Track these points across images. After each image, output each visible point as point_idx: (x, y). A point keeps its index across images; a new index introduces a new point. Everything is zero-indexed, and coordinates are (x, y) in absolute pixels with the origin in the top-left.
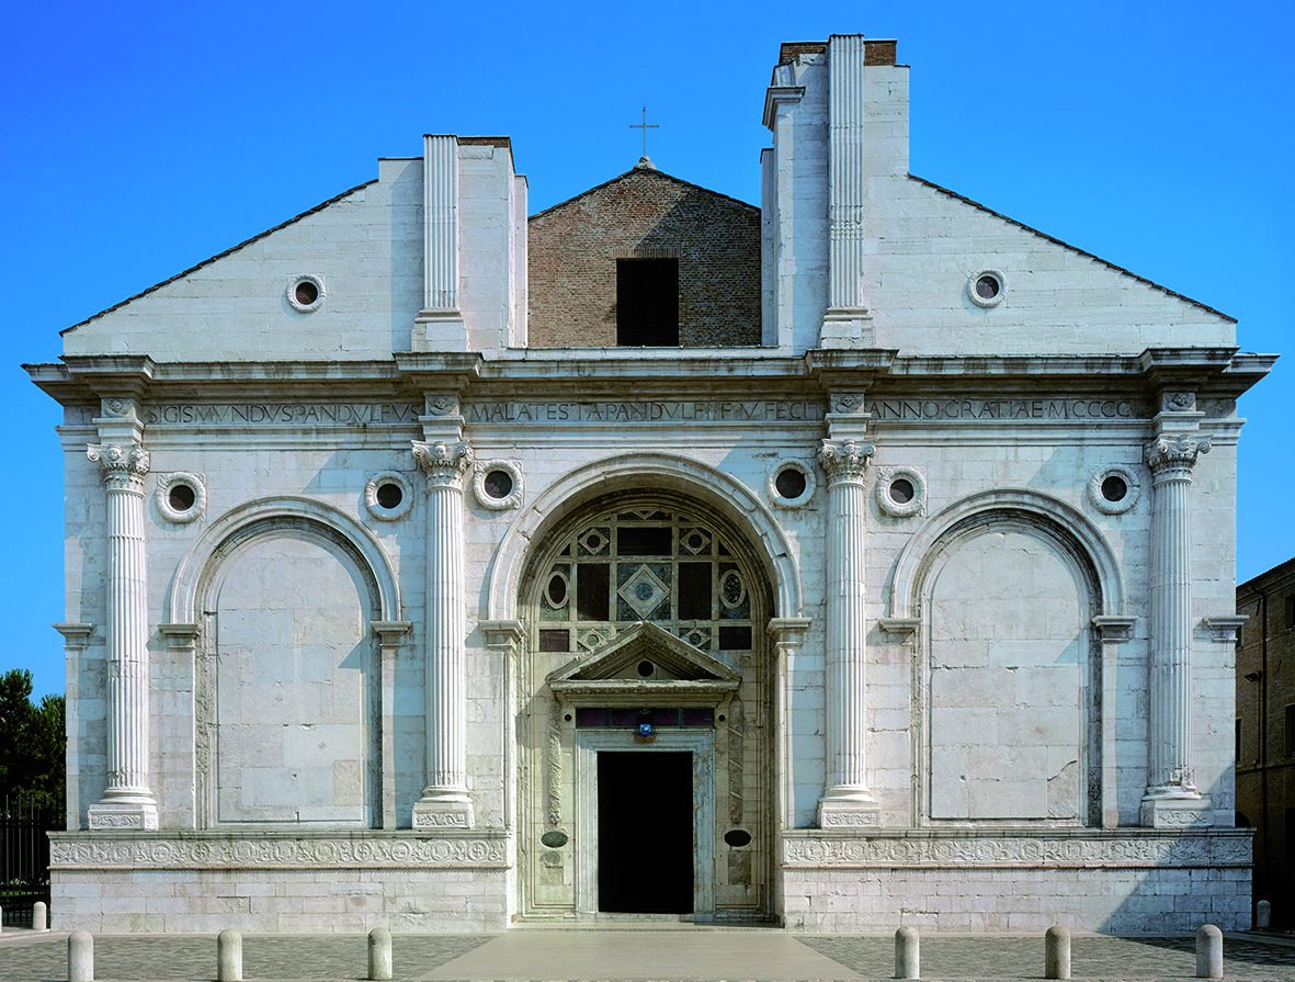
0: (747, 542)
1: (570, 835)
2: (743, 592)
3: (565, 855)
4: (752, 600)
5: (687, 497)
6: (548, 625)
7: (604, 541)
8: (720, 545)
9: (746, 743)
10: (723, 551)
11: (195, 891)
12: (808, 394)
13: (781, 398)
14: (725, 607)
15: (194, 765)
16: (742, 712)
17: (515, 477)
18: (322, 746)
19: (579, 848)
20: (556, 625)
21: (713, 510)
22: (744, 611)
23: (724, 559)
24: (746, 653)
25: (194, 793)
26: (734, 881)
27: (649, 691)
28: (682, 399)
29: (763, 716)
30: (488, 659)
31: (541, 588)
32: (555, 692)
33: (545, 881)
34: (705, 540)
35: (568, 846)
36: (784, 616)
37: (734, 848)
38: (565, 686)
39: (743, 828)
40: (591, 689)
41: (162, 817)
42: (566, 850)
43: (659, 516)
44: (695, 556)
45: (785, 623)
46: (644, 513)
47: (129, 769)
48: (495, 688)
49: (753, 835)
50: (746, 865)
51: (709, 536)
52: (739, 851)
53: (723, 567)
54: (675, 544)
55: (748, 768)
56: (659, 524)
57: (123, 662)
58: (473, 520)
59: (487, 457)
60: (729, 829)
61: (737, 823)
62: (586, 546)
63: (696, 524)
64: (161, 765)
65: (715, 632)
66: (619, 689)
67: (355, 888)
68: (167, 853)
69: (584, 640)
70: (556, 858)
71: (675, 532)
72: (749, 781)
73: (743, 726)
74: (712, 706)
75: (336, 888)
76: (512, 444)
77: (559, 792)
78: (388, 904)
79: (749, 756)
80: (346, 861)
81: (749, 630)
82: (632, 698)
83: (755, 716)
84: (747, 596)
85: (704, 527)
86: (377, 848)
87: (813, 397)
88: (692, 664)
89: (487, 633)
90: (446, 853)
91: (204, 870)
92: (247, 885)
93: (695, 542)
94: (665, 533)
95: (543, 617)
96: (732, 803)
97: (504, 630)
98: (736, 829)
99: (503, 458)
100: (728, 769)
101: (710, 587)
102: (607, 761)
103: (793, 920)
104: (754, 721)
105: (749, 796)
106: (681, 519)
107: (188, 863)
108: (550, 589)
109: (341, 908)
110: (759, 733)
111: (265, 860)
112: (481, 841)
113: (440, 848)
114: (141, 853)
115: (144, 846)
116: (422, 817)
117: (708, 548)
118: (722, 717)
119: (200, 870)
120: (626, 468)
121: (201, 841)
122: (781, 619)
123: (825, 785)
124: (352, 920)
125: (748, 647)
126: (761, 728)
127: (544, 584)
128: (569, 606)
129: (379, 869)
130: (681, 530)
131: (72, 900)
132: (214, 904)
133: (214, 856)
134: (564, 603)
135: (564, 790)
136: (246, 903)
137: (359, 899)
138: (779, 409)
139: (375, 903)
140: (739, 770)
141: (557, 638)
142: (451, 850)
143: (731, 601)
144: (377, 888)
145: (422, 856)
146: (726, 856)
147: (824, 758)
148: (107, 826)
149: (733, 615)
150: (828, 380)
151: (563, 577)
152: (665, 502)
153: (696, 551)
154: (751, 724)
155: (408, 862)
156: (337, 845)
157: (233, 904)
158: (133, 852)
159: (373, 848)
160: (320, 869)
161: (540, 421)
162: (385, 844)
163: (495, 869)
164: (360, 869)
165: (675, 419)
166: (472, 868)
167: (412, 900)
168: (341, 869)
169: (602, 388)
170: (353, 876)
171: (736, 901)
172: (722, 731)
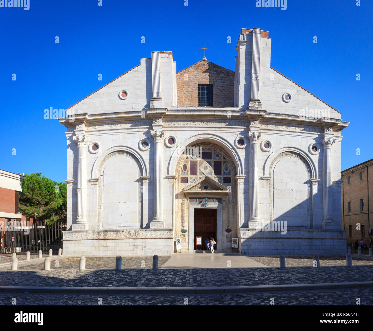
0: (230, 156)
1: (187, 230)
2: (229, 169)
3: (186, 235)
4: (231, 170)
5: (216, 144)
6: (183, 176)
8: (224, 157)
9: (230, 206)
10: (224, 158)
11: (97, 245)
12: (245, 120)
13: (239, 121)
14: (225, 172)
15: (97, 213)
16: (229, 199)
17: (175, 139)
18: (128, 207)
19: (190, 233)
20: (185, 176)
21: (222, 148)
22: (229, 174)
23: (225, 160)
24: (230, 184)
25: (97, 220)
26: (228, 242)
27: (207, 193)
28: (215, 120)
29: (234, 200)
30: (169, 185)
31: (181, 167)
32: (184, 193)
34: (220, 155)
35: (187, 232)
37: (228, 233)
38: (187, 192)
39: (230, 228)
40: (193, 193)
41: (89, 226)
43: (209, 149)
44: (217, 159)
45: (240, 177)
46: (206, 148)
47: (82, 215)
48: (170, 192)
49: (232, 230)
50: (231, 238)
51: (221, 154)
52: (229, 234)
53: (224, 162)
54: (213, 156)
55: (231, 213)
56: (209, 151)
58: (165, 150)
59: (168, 135)
60: (226, 228)
61: (228, 226)
63: (218, 151)
65: (222, 179)
66: (200, 193)
67: (136, 244)
68: (90, 236)
69: (191, 180)
71: (213, 153)
72: (231, 216)
73: (229, 202)
74: (222, 197)
75: (131, 244)
76: (174, 131)
77: (185, 218)
78: (144, 248)
79: (231, 210)
80: (134, 237)
81: (230, 178)
82: (203, 195)
83: (232, 200)
84: (230, 170)
85: (220, 152)
86: (142, 234)
87: (246, 121)
88: (217, 187)
89: (169, 179)
90: (158, 234)
91: (99, 240)
92: (110, 243)
93: (218, 156)
94: (211, 153)
95: (182, 174)
96: (227, 221)
97: (173, 178)
98: (228, 228)
99: (172, 134)
100: (226, 213)
101: (221, 168)
102: (197, 211)
103: (243, 252)
104: (232, 201)
105: (231, 220)
106: (214, 150)
107: (96, 238)
108: (183, 167)
109: (132, 249)
110: (233, 204)
111: (114, 237)
112: (167, 231)
113: (157, 233)
114: (84, 236)
115: (85, 233)
116: (153, 225)
117: (221, 157)
118: (224, 200)
119: (98, 240)
120: (202, 137)
121: (99, 232)
122: (239, 176)
123: (249, 217)
124: (135, 252)
125: (230, 182)
126: (233, 203)
127: (182, 166)
128: (188, 172)
129: (142, 239)
130: (214, 153)
131: (68, 248)
132: (101, 248)
133: (102, 236)
134: (186, 171)
135: (186, 218)
136: (109, 248)
137: (137, 247)
138: (238, 124)
139: (141, 248)
140: (229, 213)
141: (185, 179)
142: (160, 233)
143: (226, 171)
144: (141, 244)
145: (152, 235)
146: (226, 235)
147: (249, 211)
148: (76, 229)
149: (227, 174)
150: (250, 117)
151: (186, 164)
152: (211, 146)
153: (218, 158)
154: (231, 202)
155: (149, 237)
156: (131, 233)
157: (106, 248)
158: (82, 235)
159: (140, 234)
160: (127, 239)
161: (182, 125)
162: (144, 232)
163: (170, 238)
164: (137, 239)
165: (214, 126)
166: (165, 238)
167: (150, 247)
168: (133, 239)
169: (196, 117)
170: (135, 241)
171: (229, 247)
172: (224, 204)
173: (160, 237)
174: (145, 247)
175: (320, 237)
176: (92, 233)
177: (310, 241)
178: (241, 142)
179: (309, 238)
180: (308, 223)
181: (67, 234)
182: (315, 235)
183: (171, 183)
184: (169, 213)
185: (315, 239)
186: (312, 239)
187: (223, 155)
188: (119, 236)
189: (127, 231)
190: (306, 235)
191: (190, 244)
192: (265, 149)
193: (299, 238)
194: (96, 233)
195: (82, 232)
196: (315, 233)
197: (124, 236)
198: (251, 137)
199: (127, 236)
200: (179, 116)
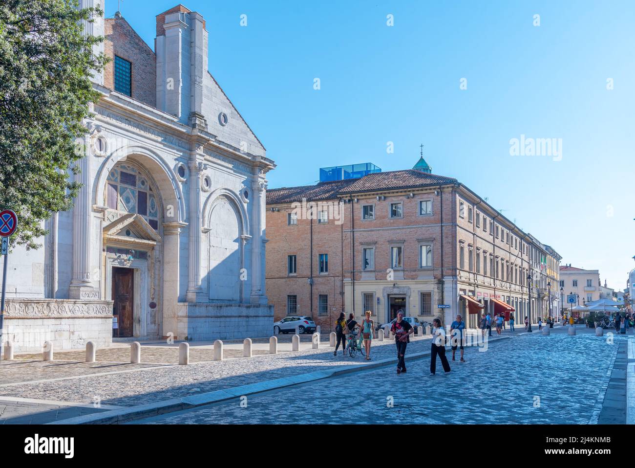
2: (156, 207)
4: (158, 210)
5: (142, 165)
7: (116, 175)
8: (150, 187)
9: (156, 266)
10: (151, 189)
14: (151, 212)
16: (155, 255)
21: (149, 172)
22: (155, 215)
23: (151, 192)
26: (151, 323)
27: (132, 243)
30: (95, 222)
34: (146, 183)
36: (180, 221)
37: (152, 309)
39: (155, 301)
40: (119, 239)
43: (133, 169)
44: (143, 189)
46: (129, 167)
49: (157, 304)
50: (155, 316)
52: (153, 311)
53: (150, 195)
54: (137, 183)
55: (157, 277)
56: (133, 173)
60: (151, 301)
61: (153, 299)
63: (144, 176)
71: (137, 178)
72: (157, 282)
73: (155, 261)
74: (147, 251)
75: (52, 328)
76: (105, 129)
78: (71, 335)
79: (157, 272)
80: (56, 315)
81: (157, 222)
82: (127, 244)
83: (158, 256)
85: (145, 178)
86: (68, 308)
88: (146, 233)
89: (95, 211)
93: (143, 183)
94: (134, 177)
96: (152, 291)
97: (102, 210)
98: (153, 301)
100: (151, 277)
101: (146, 203)
104: (158, 258)
105: (157, 288)
106: (139, 173)
111: (22, 314)
112: (104, 305)
113: (91, 309)
116: (83, 293)
117: (146, 186)
118: (149, 256)
120: (139, 151)
123: (188, 286)
125: (157, 229)
126: (160, 261)
129: (68, 318)
130: (139, 177)
137: (60, 333)
139: (66, 334)
140: (154, 278)
142: (94, 309)
143: (152, 209)
144: (67, 327)
145: (84, 312)
146: (150, 312)
147: (188, 276)
149: (153, 216)
152: (135, 164)
153: (143, 187)
154: (158, 260)
155: (79, 314)
156: (52, 306)
159: (66, 308)
160: (45, 318)
161: (114, 122)
162: (71, 306)
163: (108, 318)
164: (61, 318)
165: (153, 137)
166: (102, 318)
167: (80, 333)
168: (54, 318)
169: (134, 116)
170: (58, 321)
171: (152, 331)
172: (150, 261)
173: (96, 315)
174: (73, 333)
178: (181, 171)
180: (238, 296)
183: (97, 220)
187: (149, 183)
192: (206, 188)
193: (239, 317)
197: (39, 312)
198: (196, 168)
199: (45, 312)
200: (114, 106)
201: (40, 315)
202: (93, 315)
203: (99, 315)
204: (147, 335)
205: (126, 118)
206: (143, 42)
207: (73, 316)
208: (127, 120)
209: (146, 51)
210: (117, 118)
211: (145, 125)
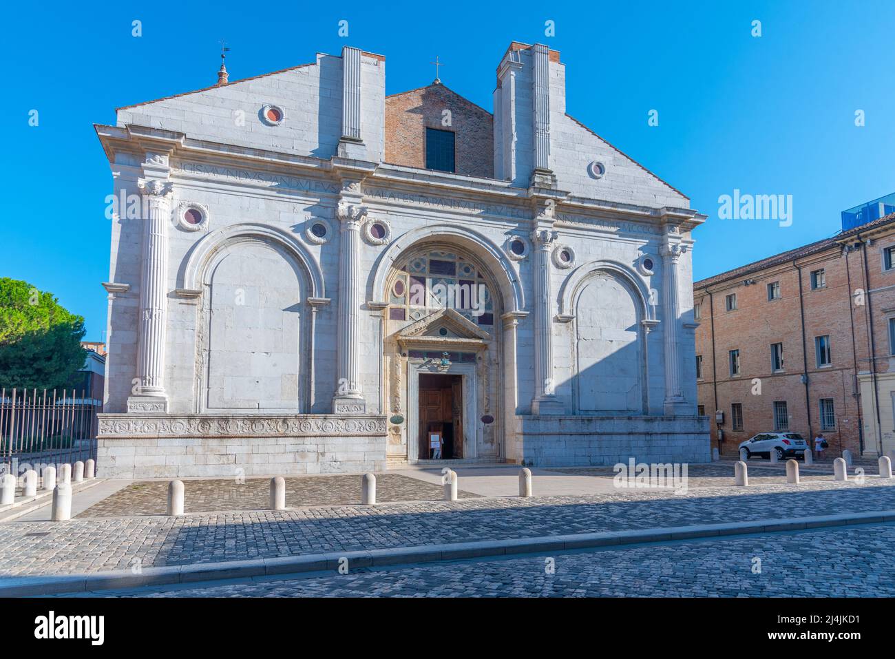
1: (405, 418)
3: (403, 428)
4: (493, 300)
5: (464, 248)
6: (394, 306)
7: (422, 266)
8: (479, 273)
9: (491, 371)
10: (480, 276)
11: (200, 450)
12: (525, 206)
13: (513, 206)
15: (194, 374)
16: (490, 356)
17: (387, 229)
18: (274, 366)
19: (410, 424)
20: (399, 306)
22: (489, 306)
23: (481, 280)
24: (491, 326)
25: (193, 391)
26: (486, 442)
27: (446, 343)
28: (469, 200)
29: (500, 358)
30: (371, 321)
31: (391, 287)
32: (398, 342)
33: (391, 443)
34: (472, 270)
35: (404, 423)
36: (516, 310)
37: (486, 425)
38: (407, 338)
39: (490, 414)
40: (419, 340)
41: (172, 405)
42: (402, 426)
43: (449, 256)
44: (467, 277)
45: (511, 314)
46: (443, 253)
47: (155, 375)
48: (375, 337)
49: (495, 418)
50: (492, 433)
51: (472, 267)
52: (488, 426)
53: (480, 284)
54: (457, 270)
55: (493, 384)
56: (450, 260)
57: (154, 310)
58: (364, 248)
59: (373, 216)
60: (484, 414)
61: (487, 411)
62: (414, 267)
63: (467, 262)
64: (172, 373)
66: (433, 341)
67: (301, 448)
68: (181, 427)
69: (413, 315)
70: (397, 430)
71: (457, 265)
72: (493, 390)
73: (490, 363)
74: (475, 351)
75: (290, 448)
76: (385, 212)
77: (400, 394)
78: (320, 457)
79: (493, 378)
80: (296, 432)
81: (492, 315)
82: (437, 346)
83: (494, 358)
84: (491, 299)
85: (471, 263)
86: (315, 424)
87: (527, 208)
88: (468, 331)
89: (371, 309)
90: (354, 426)
91: (206, 438)
92: (234, 447)
93: (467, 270)
94: (452, 264)
95: (391, 301)
96: (485, 402)
97: (381, 307)
98: (487, 415)
99: (382, 217)
100: (483, 384)
102: (423, 378)
103: (527, 461)
104: (495, 360)
105: (493, 398)
106: (460, 258)
107: (197, 433)
108: (396, 287)
109: (292, 460)
110: (497, 366)
111: (246, 432)
112: (373, 421)
113: (350, 424)
114: (164, 428)
115: (167, 422)
116: (339, 407)
117: (473, 273)
118: (480, 358)
119: (204, 438)
120: (442, 231)
121: (205, 420)
122: (514, 311)
123: (535, 393)
124: (299, 466)
125: (492, 324)
126: (497, 364)
127: (393, 285)
128: (405, 297)
129: (315, 437)
130: (460, 264)
131: (113, 458)
132: (212, 459)
133: (214, 429)
134: (402, 295)
135: (402, 393)
136: (232, 458)
137: (303, 454)
138: (512, 212)
139: (313, 456)
140: (488, 385)
141: (399, 312)
142: (357, 425)
144: (314, 447)
145: (341, 430)
146: (482, 428)
147: (534, 380)
148: (140, 410)
150: (538, 202)
151: (403, 281)
152: (453, 249)
153: (466, 274)
154: (494, 362)
155: (332, 432)
156: (290, 423)
157: (224, 459)
158: (158, 426)
159: (312, 424)
160: (280, 437)
161: (401, 202)
162: (320, 422)
163: (380, 436)
164: (304, 437)
165: (466, 210)
166: (368, 436)
167: (334, 454)
168: (293, 437)
169: (431, 190)
170: (300, 441)
171: (487, 452)
172: (480, 365)
173: (359, 433)
174: (323, 454)
175: (666, 431)
176: (185, 422)
177: (648, 438)
178: (518, 247)
179: (647, 434)
180: (639, 405)
181: (111, 423)
182: (657, 427)
183: (375, 319)
184: (372, 382)
185: (656, 434)
186: (651, 434)
187: (477, 268)
188: (259, 429)
189: (278, 417)
190: (641, 426)
191: (410, 447)
192: (564, 263)
193: (630, 434)
194: (195, 423)
195: (158, 417)
196: (656, 423)
197: (271, 429)
198: (539, 239)
199: (280, 430)
200: (397, 183)
201: (273, 433)
202: (355, 432)
203: (365, 432)
204: (479, 457)
205: (420, 194)
206: (472, 104)
207: (323, 433)
208: (422, 196)
209: (476, 114)
210: (406, 196)
211: (450, 198)
